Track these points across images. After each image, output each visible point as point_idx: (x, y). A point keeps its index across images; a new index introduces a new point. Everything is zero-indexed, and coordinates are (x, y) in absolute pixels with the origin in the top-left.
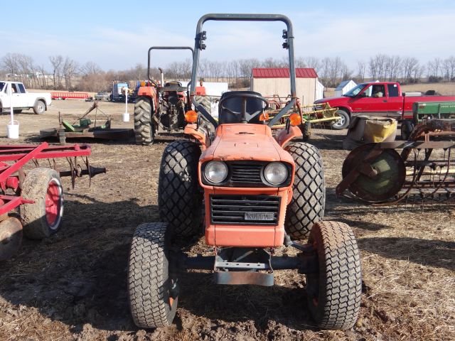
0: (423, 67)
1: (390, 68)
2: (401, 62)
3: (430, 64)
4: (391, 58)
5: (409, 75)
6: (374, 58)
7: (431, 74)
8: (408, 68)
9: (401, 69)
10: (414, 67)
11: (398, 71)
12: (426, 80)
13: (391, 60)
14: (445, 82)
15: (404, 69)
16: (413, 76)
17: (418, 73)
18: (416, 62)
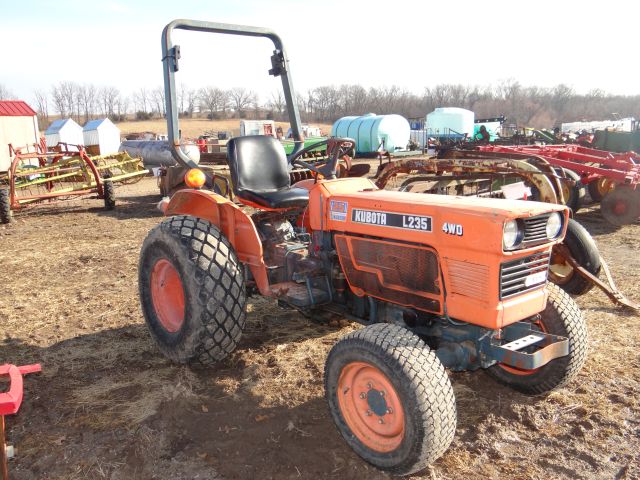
0: (127, 99)
1: (83, 101)
2: (97, 92)
3: (135, 95)
4: (82, 86)
5: (111, 110)
6: (58, 86)
7: (140, 108)
8: (107, 100)
9: (98, 102)
10: (115, 99)
11: (95, 104)
12: (133, 118)
13: (82, 90)
14: (157, 119)
15: (102, 101)
16: (116, 112)
17: (122, 107)
18: (117, 93)
